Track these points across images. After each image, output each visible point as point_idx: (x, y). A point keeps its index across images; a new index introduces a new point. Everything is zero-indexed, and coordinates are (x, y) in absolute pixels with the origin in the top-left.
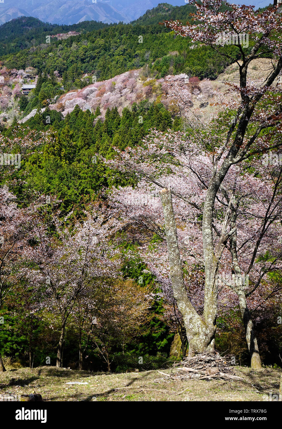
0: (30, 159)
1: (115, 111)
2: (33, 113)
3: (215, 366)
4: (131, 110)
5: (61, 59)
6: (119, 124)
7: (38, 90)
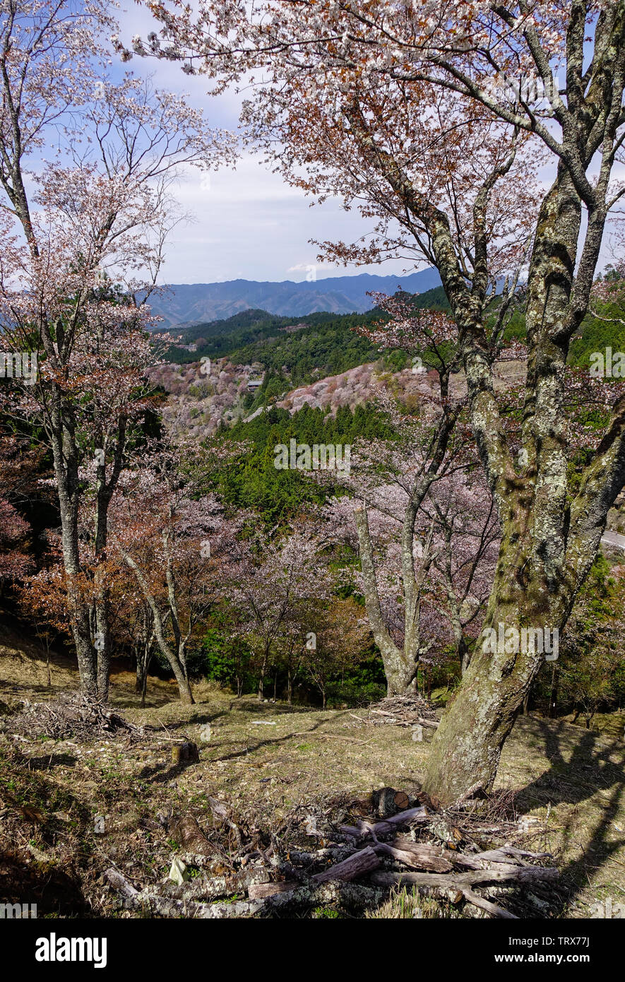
0: (250, 462)
1: (347, 408)
2: (259, 411)
3: (415, 710)
4: (364, 407)
5: (289, 353)
6: (351, 422)
7: (265, 386)
